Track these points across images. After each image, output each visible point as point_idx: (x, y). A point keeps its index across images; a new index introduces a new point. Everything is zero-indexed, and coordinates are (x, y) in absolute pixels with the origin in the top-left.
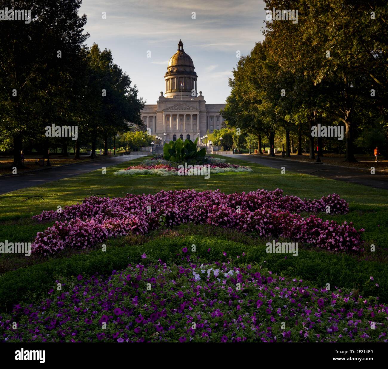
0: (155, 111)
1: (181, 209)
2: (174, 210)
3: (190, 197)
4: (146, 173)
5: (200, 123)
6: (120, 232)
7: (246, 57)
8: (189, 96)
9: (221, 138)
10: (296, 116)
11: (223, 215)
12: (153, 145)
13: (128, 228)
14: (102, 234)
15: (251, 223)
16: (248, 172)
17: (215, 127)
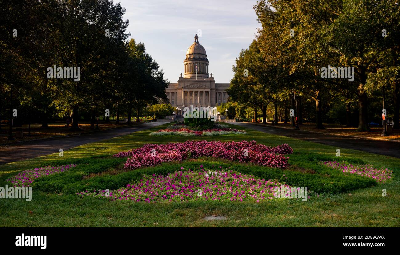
0: (176, 89)
1: (199, 150)
2: (195, 150)
3: (204, 144)
4: (172, 134)
5: (211, 98)
6: (168, 160)
7: (246, 50)
8: (202, 77)
9: (227, 110)
10: (281, 95)
11: (221, 152)
12: (174, 114)
13: (172, 158)
14: (159, 160)
15: (235, 156)
16: (244, 134)
17: (222, 101)
